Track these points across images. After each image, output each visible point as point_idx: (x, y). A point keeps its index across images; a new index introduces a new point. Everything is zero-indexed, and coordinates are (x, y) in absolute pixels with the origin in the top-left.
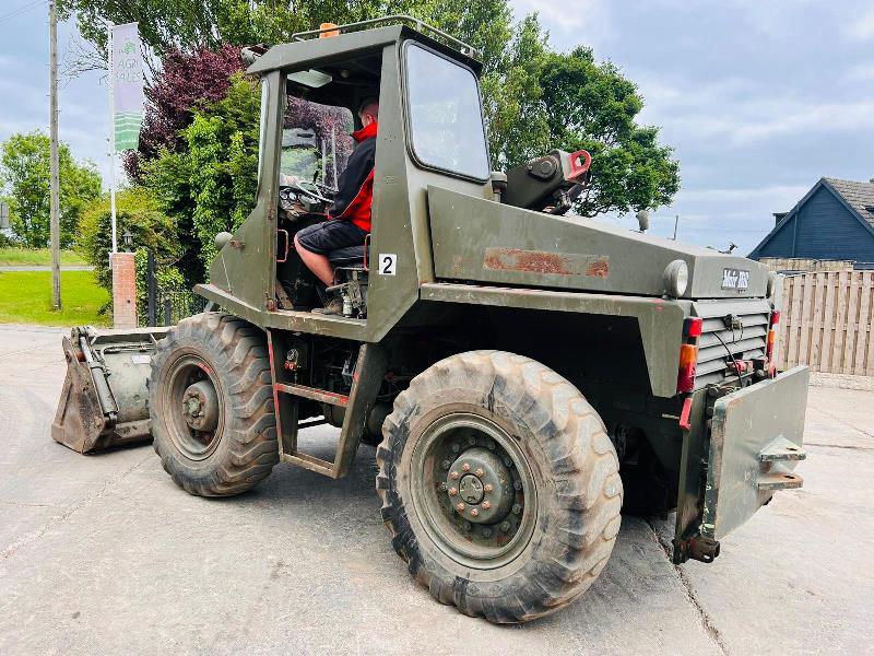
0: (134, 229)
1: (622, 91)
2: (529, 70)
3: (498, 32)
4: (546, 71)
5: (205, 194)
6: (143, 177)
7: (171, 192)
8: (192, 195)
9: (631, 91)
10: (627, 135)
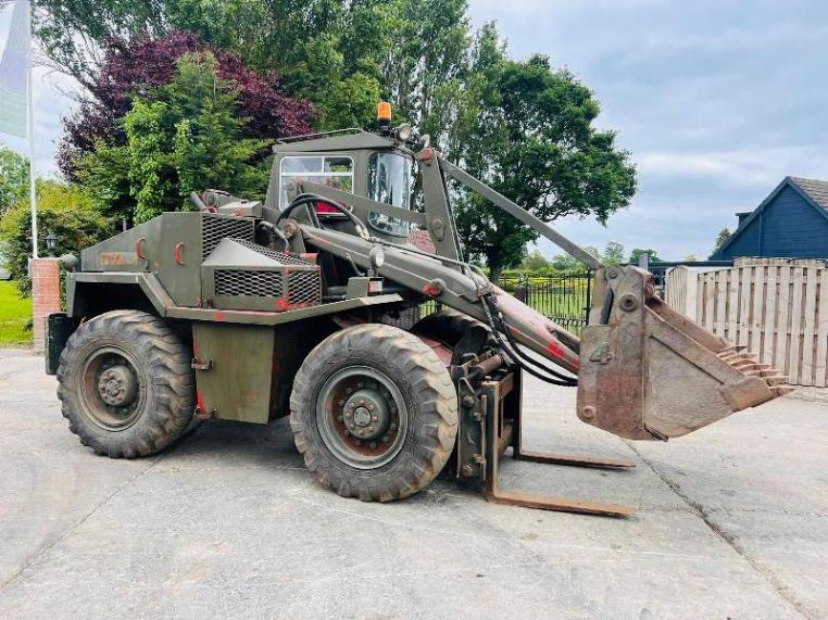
0: (60, 230)
1: (580, 96)
2: (489, 76)
3: (458, 39)
4: (506, 77)
5: (147, 191)
6: (77, 173)
7: (108, 190)
8: (132, 193)
9: (588, 97)
10: (586, 140)
